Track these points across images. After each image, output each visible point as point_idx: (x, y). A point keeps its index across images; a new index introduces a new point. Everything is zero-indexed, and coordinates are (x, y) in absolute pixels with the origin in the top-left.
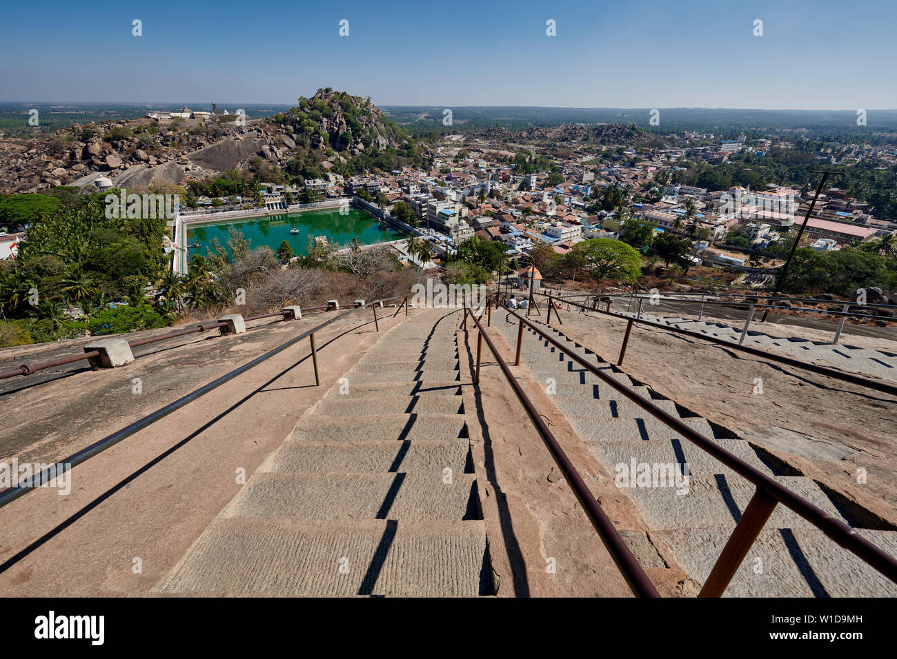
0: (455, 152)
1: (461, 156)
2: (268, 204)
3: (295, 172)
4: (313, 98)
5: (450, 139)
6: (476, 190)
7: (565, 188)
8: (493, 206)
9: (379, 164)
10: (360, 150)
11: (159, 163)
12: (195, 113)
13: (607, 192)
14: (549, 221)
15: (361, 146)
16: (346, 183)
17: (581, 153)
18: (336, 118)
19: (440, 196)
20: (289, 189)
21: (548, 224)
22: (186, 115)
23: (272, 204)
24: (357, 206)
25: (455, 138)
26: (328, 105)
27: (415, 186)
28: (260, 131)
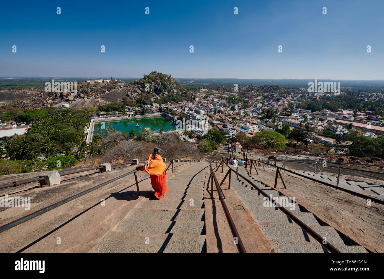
0: (204, 95)
1: (206, 97)
2: (128, 115)
3: (140, 102)
4: (149, 75)
5: (202, 91)
6: (212, 110)
7: (250, 110)
8: (220, 117)
9: (173, 99)
10: (166, 94)
11: (88, 98)
12: (104, 80)
13: (268, 111)
14: (244, 123)
15: (167, 93)
16: (160, 107)
17: (256, 96)
18: (157, 82)
19: (198, 112)
20: (137, 109)
21: (243, 124)
22: (101, 81)
24: (164, 116)
25: (204, 90)
26: (155, 77)
27: (188, 108)
28: (128, 87)
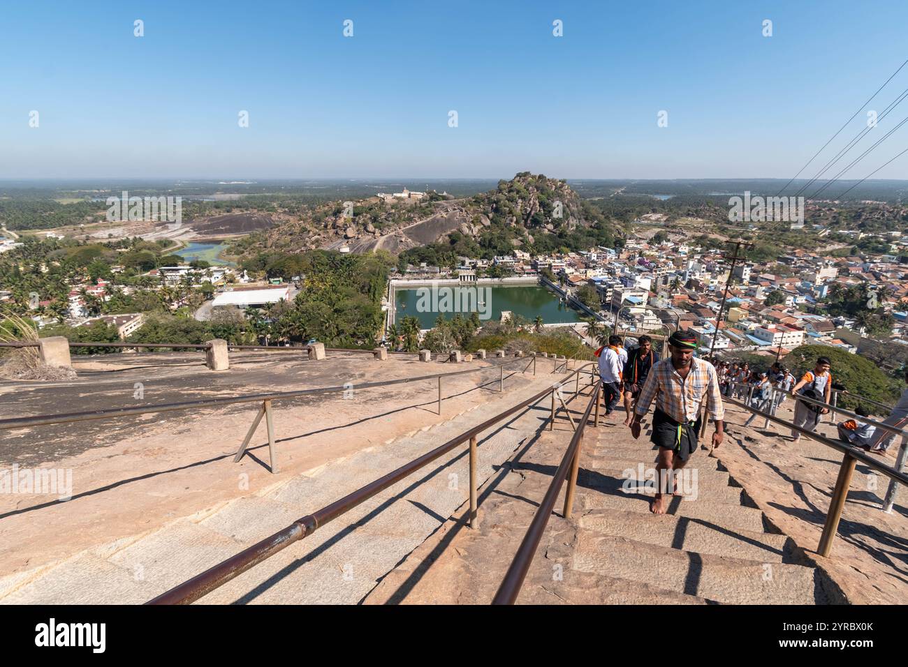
0: (651, 233)
1: (658, 238)
2: (461, 276)
3: (489, 246)
4: (511, 182)
5: (647, 219)
6: (670, 279)
7: (791, 284)
8: (690, 298)
10: (549, 230)
11: (382, 235)
12: (412, 193)
13: (850, 293)
14: (760, 322)
15: (550, 226)
16: (532, 260)
17: (824, 241)
18: (530, 199)
19: (627, 281)
20: (480, 264)
21: (757, 325)
22: (405, 195)
23: (464, 276)
25: (654, 217)
26: (525, 188)
27: (602, 269)
28: (462, 211)
